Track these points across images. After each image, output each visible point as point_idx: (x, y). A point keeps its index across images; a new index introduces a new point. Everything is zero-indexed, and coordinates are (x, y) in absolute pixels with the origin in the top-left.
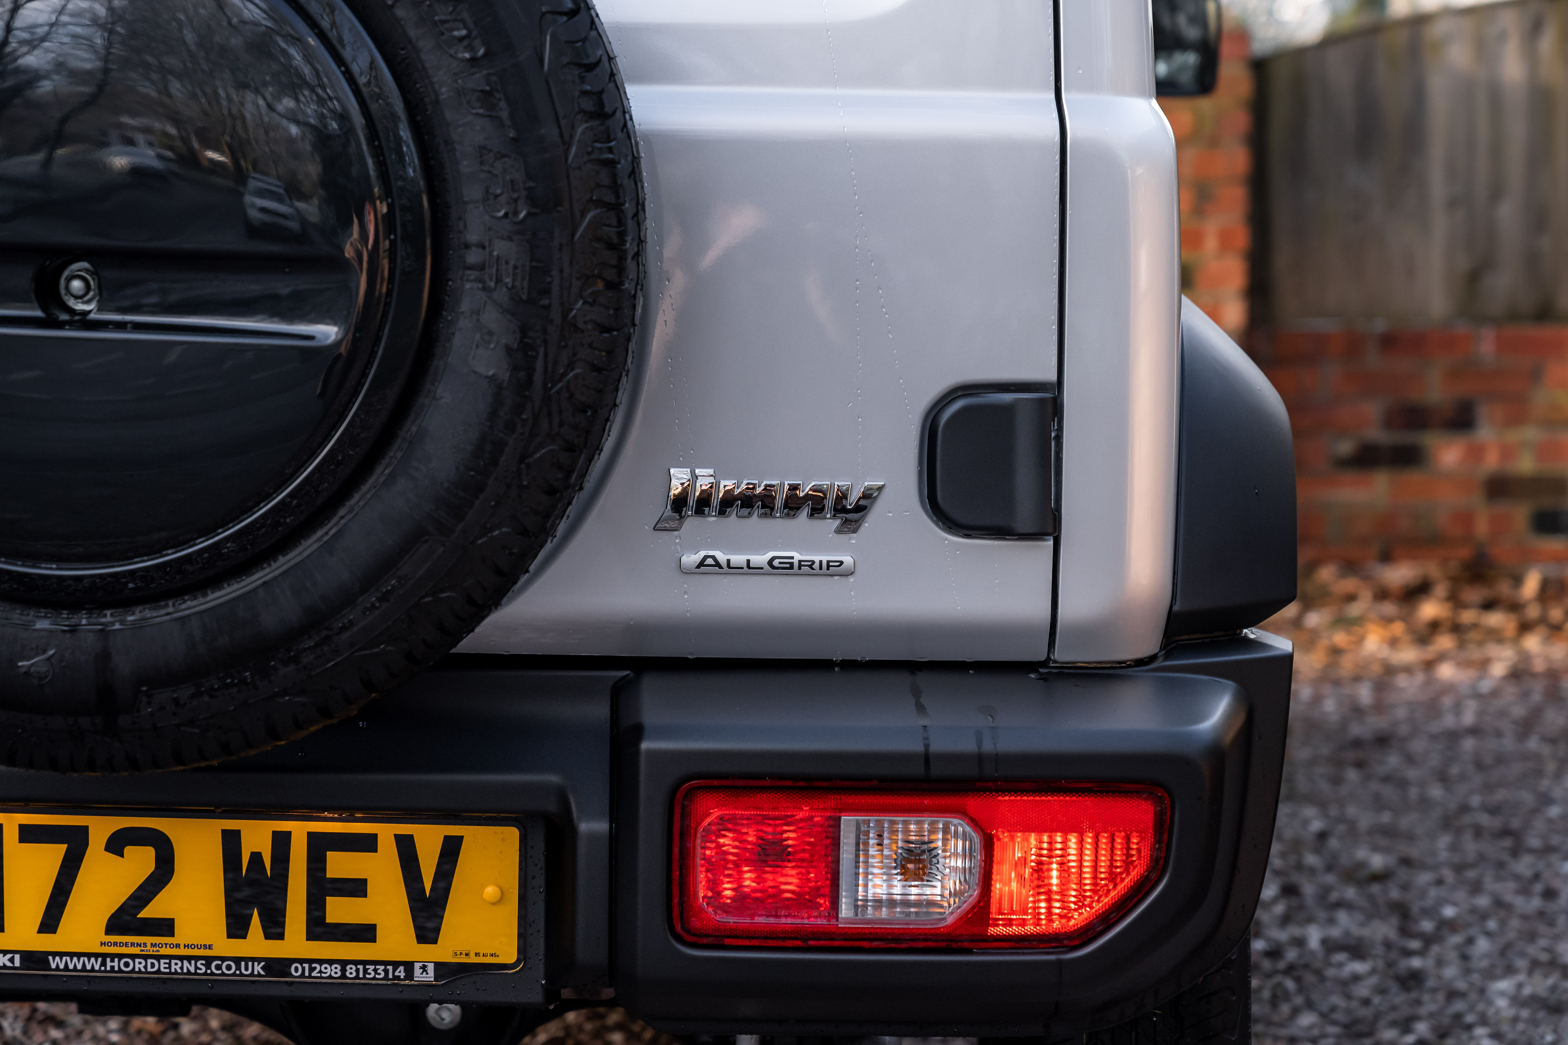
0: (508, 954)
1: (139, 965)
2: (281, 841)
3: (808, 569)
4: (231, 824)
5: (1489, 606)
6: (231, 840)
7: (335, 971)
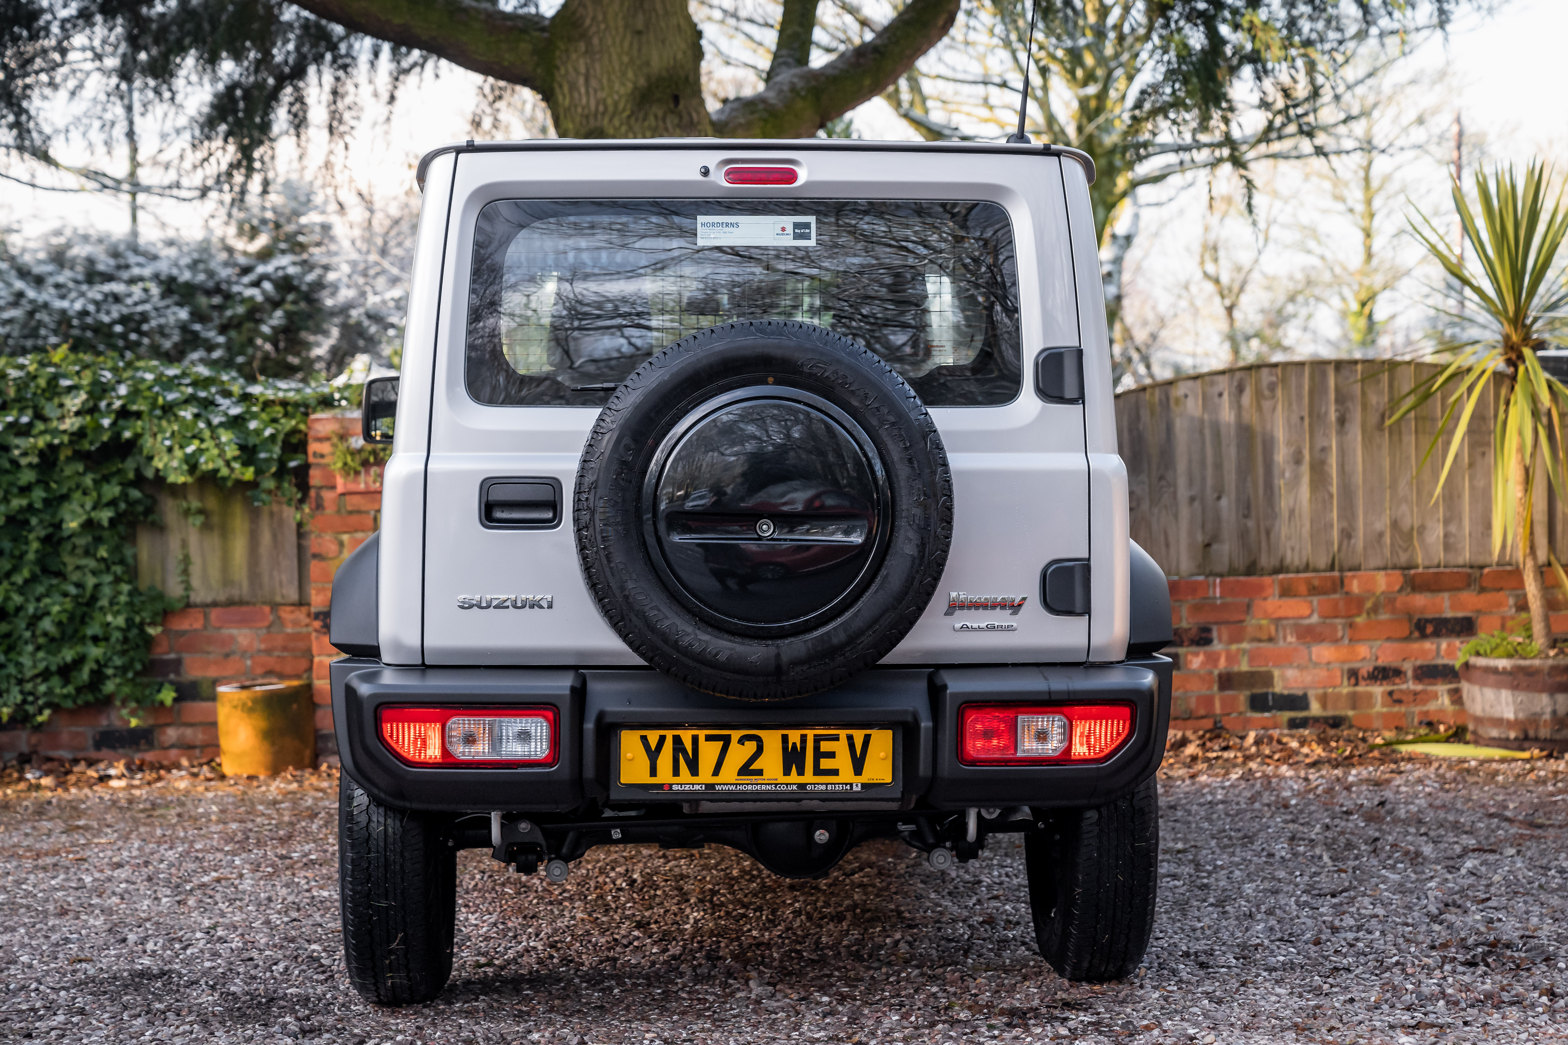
0: (888, 779)
1: (750, 787)
2: (804, 738)
3: (1001, 628)
4: (785, 732)
5: (1225, 749)
6: (785, 739)
7: (823, 787)
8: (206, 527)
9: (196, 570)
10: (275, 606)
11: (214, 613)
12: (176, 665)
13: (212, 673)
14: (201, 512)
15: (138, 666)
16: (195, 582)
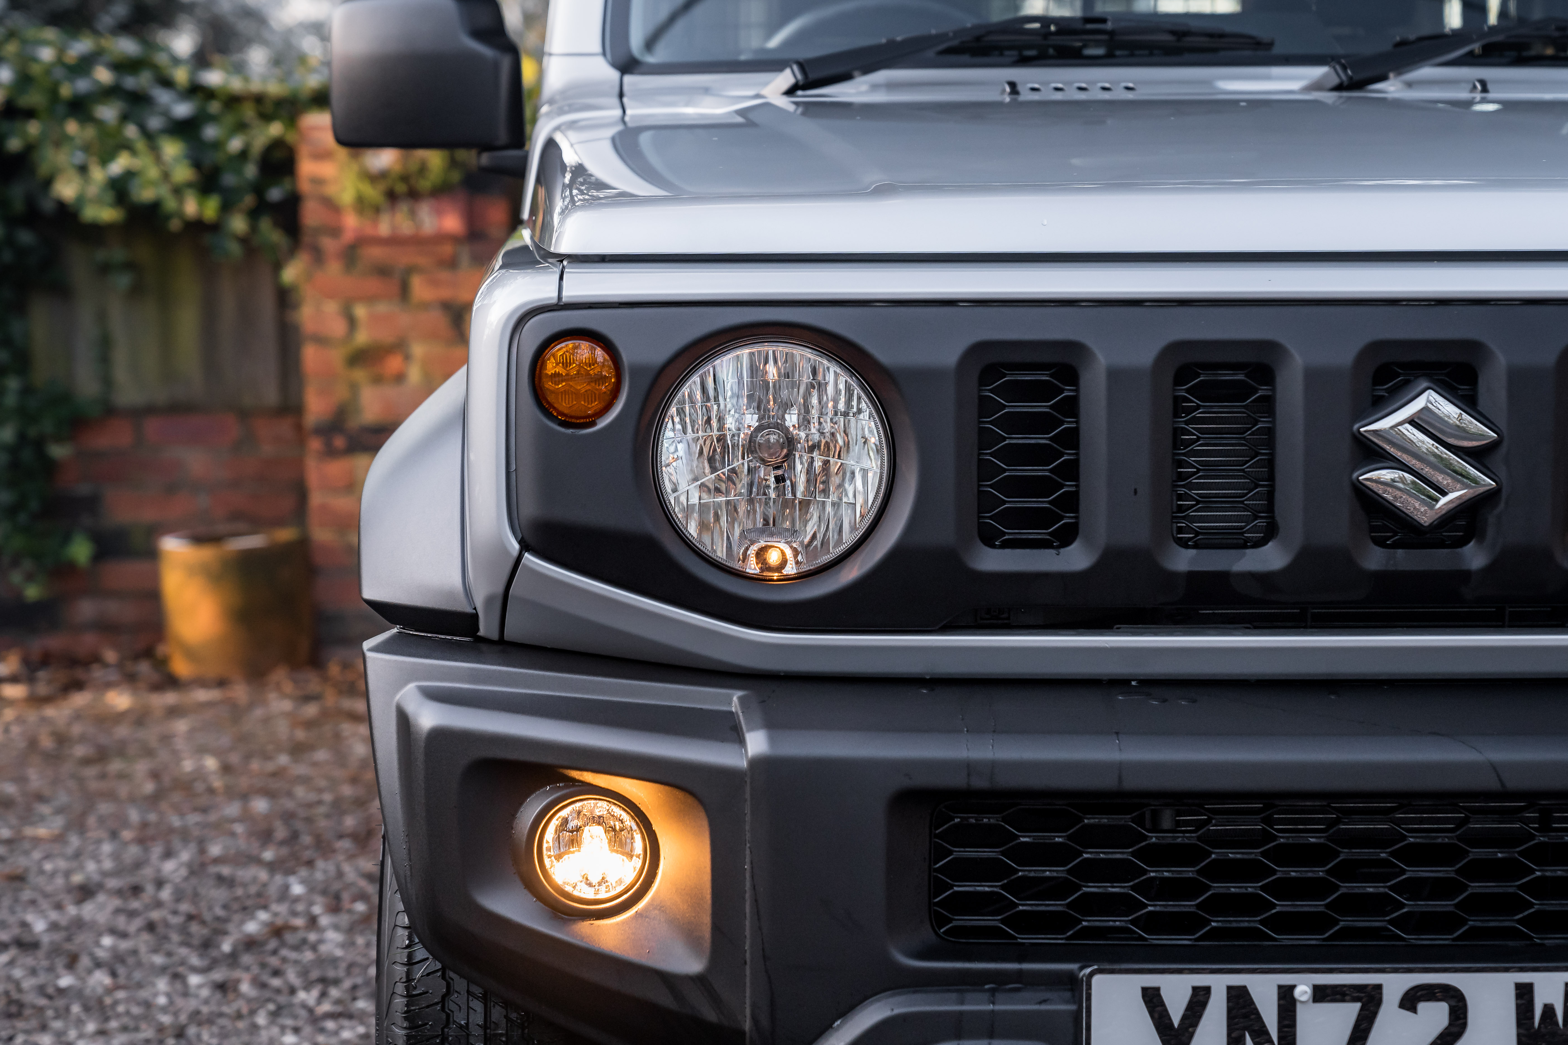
8: (136, 291)
9: (121, 357)
10: (244, 414)
11: (152, 426)
12: (92, 504)
13: (148, 515)
14: (130, 266)
15: (34, 505)
16: (121, 374)
